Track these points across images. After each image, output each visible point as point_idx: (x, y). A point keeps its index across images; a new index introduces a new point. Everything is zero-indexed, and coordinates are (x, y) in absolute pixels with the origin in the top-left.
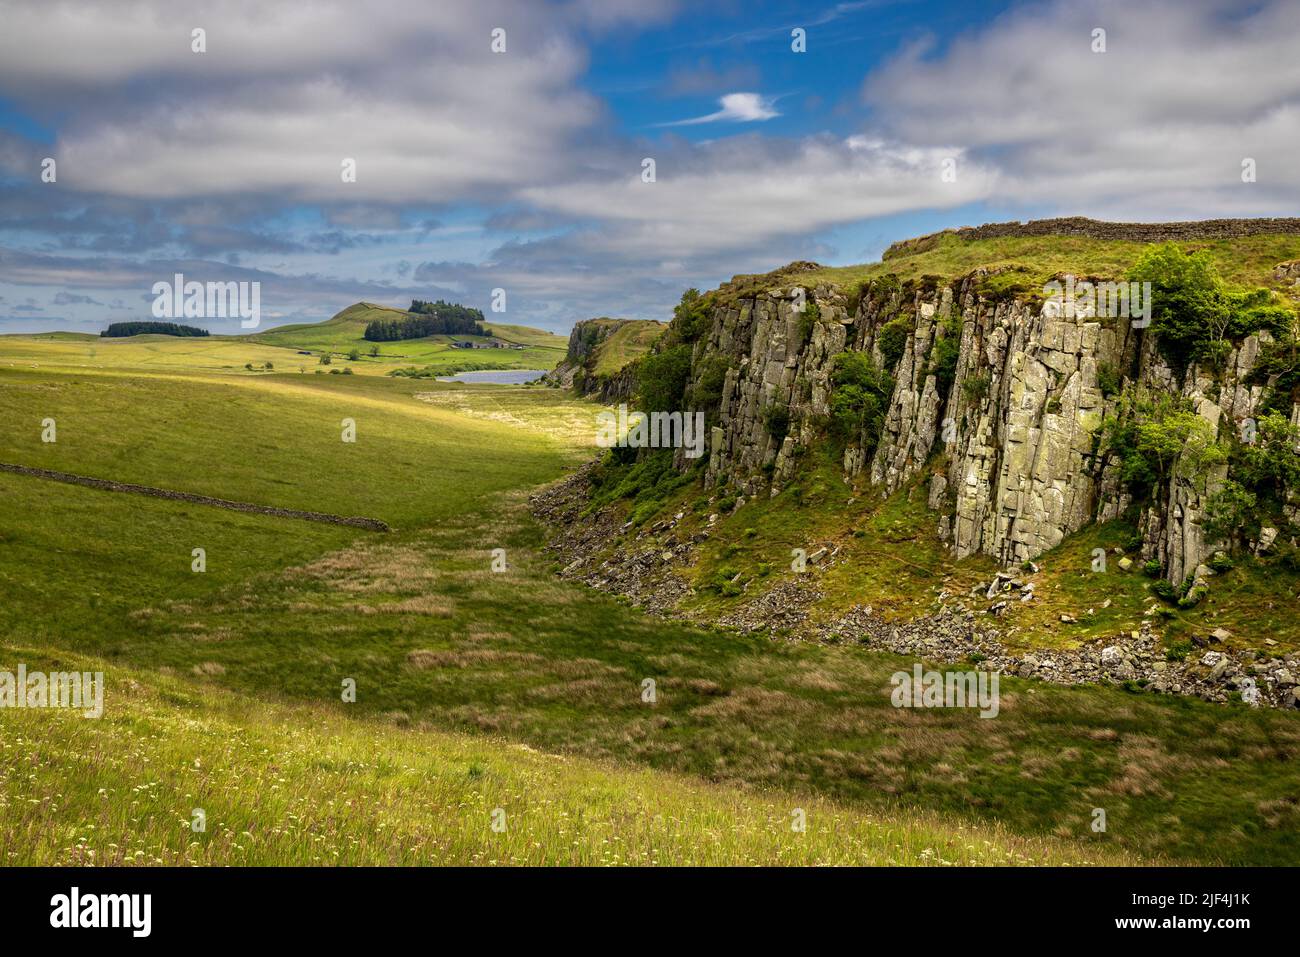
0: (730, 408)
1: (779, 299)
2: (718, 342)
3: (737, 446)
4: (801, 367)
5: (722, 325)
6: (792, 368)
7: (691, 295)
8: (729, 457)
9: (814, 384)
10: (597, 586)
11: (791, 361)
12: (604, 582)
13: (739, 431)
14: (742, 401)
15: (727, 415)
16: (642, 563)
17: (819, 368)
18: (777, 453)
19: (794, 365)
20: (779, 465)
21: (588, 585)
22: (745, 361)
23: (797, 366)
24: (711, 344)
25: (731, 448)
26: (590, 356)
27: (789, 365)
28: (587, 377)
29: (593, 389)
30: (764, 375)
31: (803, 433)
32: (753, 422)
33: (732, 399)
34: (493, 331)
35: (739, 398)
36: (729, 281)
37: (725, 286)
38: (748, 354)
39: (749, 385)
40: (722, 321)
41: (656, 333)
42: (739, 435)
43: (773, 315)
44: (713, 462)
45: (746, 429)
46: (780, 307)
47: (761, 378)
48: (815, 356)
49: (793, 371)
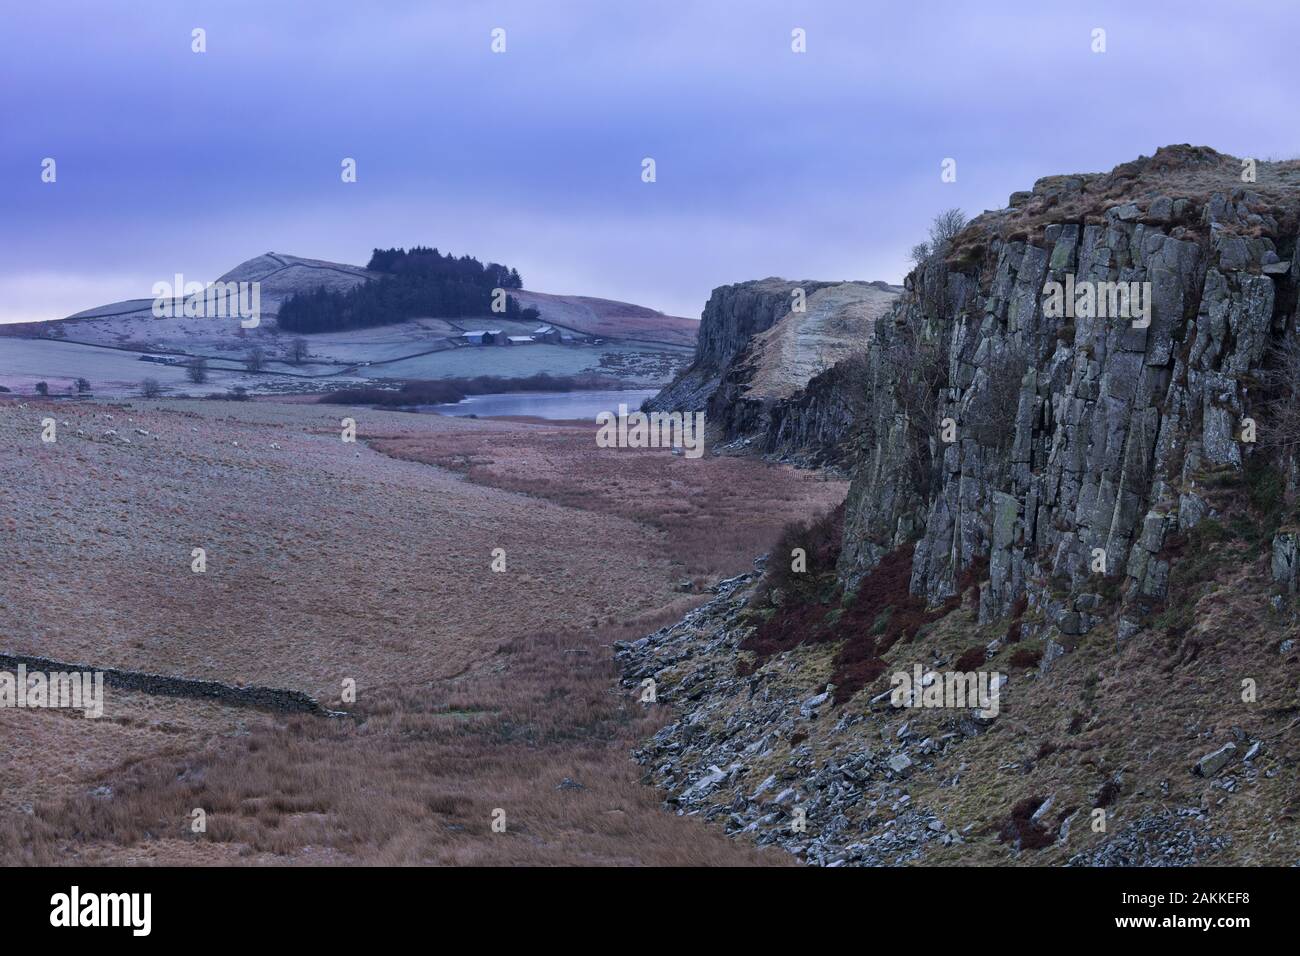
0: (1033, 452)
1: (1132, 222)
2: (1005, 313)
3: (1047, 533)
4: (1178, 366)
5: (1014, 279)
6: (1160, 367)
7: (949, 222)
8: (1027, 556)
9: (1207, 400)
10: (753, 825)
11: (1160, 353)
12: (768, 818)
13: (1051, 499)
14: (1058, 438)
15: (1026, 466)
16: (847, 778)
17: (1217, 364)
18: (1129, 546)
19: (1165, 360)
20: (1135, 571)
21: (735, 825)
22: (1062, 354)
23: (1172, 362)
24: (991, 319)
25: (1034, 537)
26: (743, 358)
27: (1154, 361)
28: (736, 399)
29: (746, 428)
30: (1103, 383)
31: (1184, 502)
32: (1080, 482)
33: (1035, 434)
34: (539, 309)
35: (1050, 430)
36: (1029, 188)
37: (1019, 199)
38: (1070, 343)
39: (1072, 404)
40: (1013, 272)
41: (877, 307)
42: (1050, 508)
43: (1119, 258)
44: (997, 566)
45: (1066, 497)
46: (1134, 241)
47: (1096, 388)
48: (1210, 339)
49: (1163, 374)
